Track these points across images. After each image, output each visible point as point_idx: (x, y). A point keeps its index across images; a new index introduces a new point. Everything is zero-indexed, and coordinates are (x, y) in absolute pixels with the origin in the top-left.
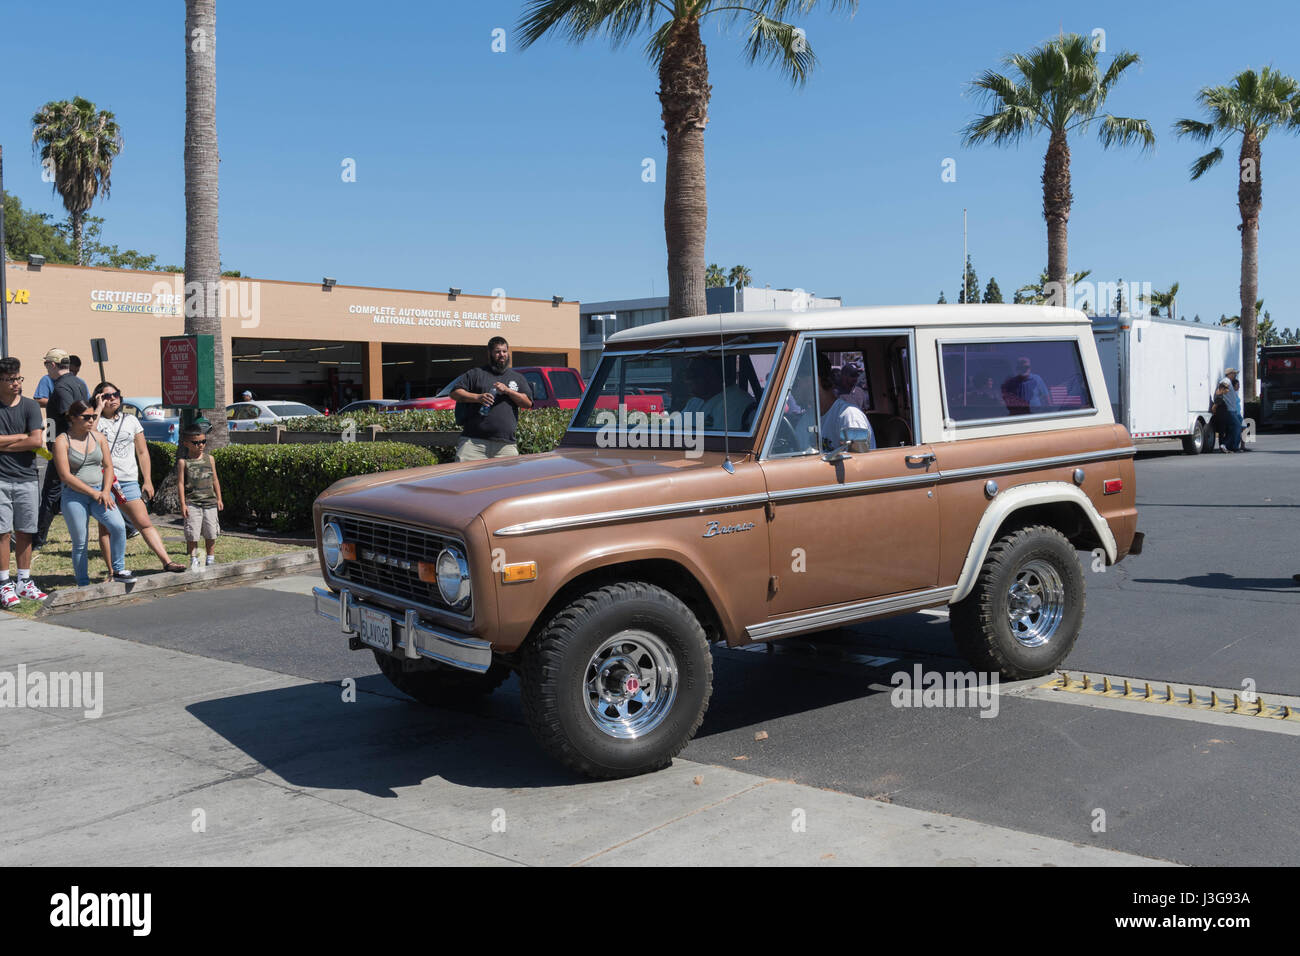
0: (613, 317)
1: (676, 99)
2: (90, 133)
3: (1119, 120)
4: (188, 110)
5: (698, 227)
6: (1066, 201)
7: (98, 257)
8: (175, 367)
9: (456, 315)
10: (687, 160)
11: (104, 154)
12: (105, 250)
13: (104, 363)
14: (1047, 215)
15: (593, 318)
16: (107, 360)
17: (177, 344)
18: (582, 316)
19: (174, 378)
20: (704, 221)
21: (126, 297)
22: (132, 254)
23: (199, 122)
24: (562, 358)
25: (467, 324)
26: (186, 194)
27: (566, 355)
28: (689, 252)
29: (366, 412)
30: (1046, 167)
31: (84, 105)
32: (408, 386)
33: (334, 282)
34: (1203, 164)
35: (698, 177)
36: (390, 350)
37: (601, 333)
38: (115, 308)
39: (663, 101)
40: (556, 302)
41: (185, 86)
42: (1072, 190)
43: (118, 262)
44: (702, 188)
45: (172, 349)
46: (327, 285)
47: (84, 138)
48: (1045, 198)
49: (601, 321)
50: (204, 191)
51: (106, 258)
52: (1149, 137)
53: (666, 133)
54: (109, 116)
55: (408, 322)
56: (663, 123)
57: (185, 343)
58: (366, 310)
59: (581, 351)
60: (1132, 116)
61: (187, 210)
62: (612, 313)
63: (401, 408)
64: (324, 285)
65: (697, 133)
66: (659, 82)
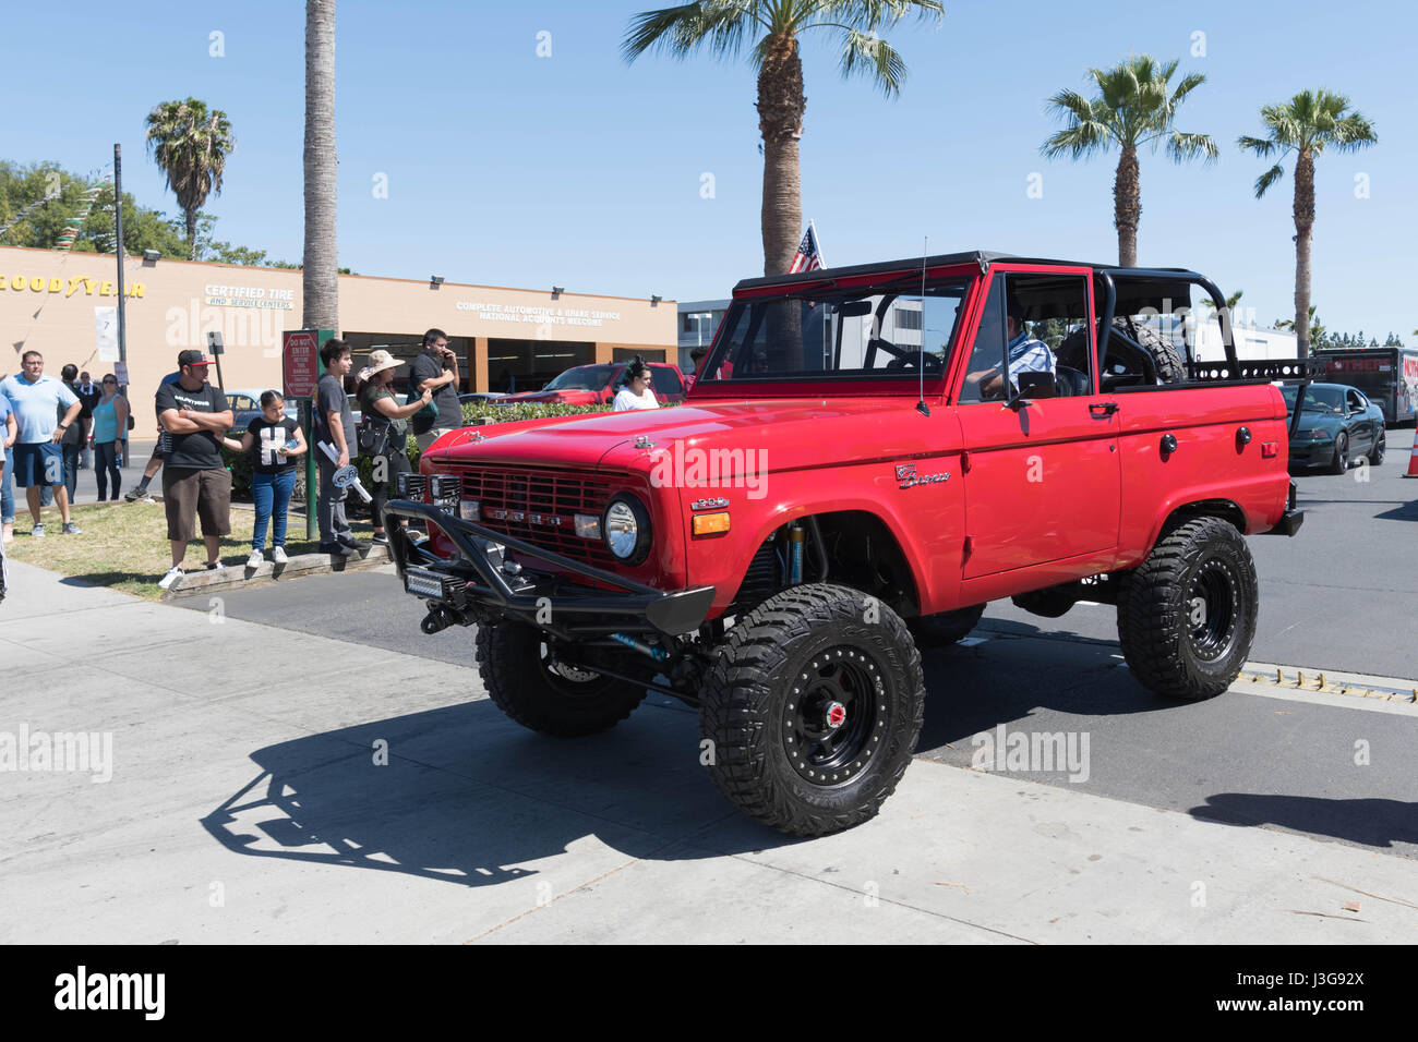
0: (709, 316)
1: (773, 110)
2: (204, 132)
3: (1186, 136)
4: (308, 114)
5: (793, 231)
6: (1136, 211)
7: (210, 253)
8: (296, 360)
9: (560, 313)
10: (784, 168)
11: (216, 154)
12: (216, 247)
13: (220, 356)
14: (1118, 224)
15: (690, 316)
16: (222, 352)
17: (298, 337)
18: (679, 314)
19: (295, 371)
20: (799, 226)
21: (239, 292)
22: (243, 250)
23: (320, 125)
24: (661, 354)
25: (570, 321)
26: (305, 194)
27: (664, 351)
28: (785, 255)
29: (477, 404)
30: (1117, 179)
31: (195, 105)
32: (513, 379)
33: (442, 280)
34: (1265, 182)
35: (793, 185)
36: (496, 346)
37: (697, 331)
38: (229, 302)
39: (760, 112)
40: (655, 301)
41: (304, 90)
42: (1141, 202)
43: (229, 257)
44: (797, 195)
45: (294, 343)
46: (436, 283)
47: (197, 137)
48: (1116, 208)
49: (697, 320)
50: (323, 192)
51: (217, 253)
52: (1213, 151)
53: (763, 142)
54: (221, 115)
55: (513, 318)
56: (761, 133)
57: (307, 337)
58: (473, 307)
59: (679, 348)
60: (1197, 132)
61: (306, 209)
62: (708, 312)
63: (511, 401)
64: (432, 283)
65: (793, 142)
66: (757, 94)
